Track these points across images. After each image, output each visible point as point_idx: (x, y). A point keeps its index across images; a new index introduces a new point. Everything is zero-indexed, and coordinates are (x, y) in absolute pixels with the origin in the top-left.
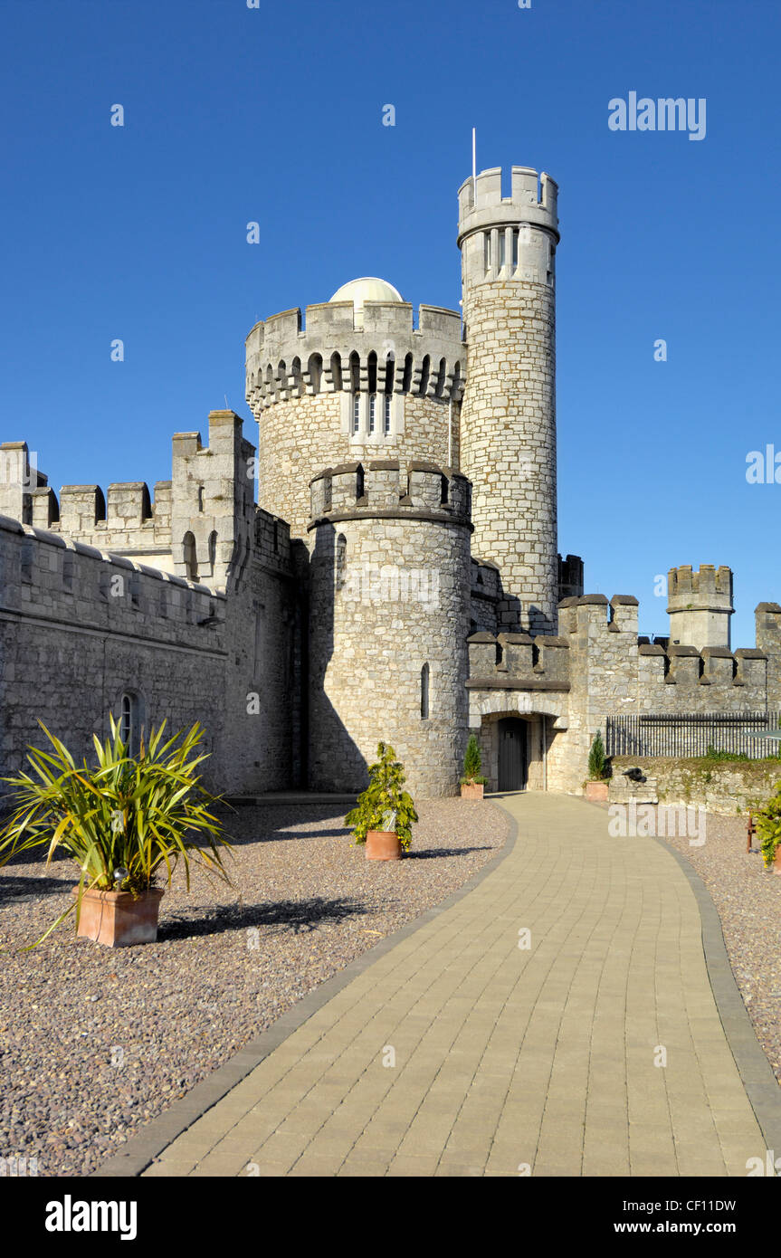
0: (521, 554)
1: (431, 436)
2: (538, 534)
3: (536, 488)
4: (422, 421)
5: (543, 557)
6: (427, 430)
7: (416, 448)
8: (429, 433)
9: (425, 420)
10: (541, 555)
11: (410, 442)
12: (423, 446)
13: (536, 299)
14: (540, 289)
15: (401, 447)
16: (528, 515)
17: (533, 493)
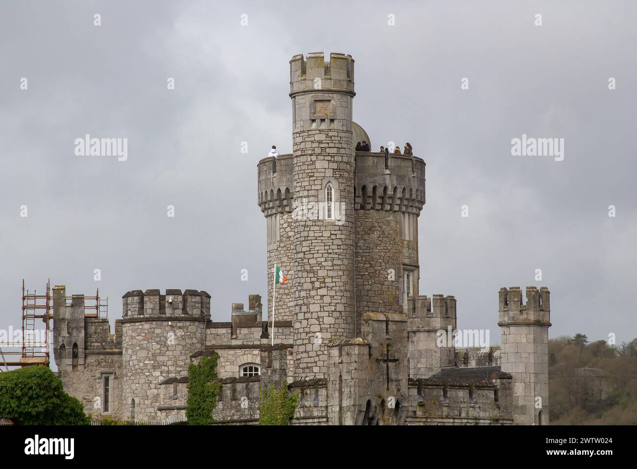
0: (297, 314)
1: (292, 239)
2: (303, 300)
3: (303, 269)
4: (287, 230)
5: (306, 314)
6: (289, 235)
7: (285, 249)
8: (291, 237)
9: (288, 229)
10: (305, 313)
11: (282, 245)
12: (288, 246)
13: (302, 142)
14: (304, 134)
15: (279, 249)
16: (299, 288)
17: (301, 272)
